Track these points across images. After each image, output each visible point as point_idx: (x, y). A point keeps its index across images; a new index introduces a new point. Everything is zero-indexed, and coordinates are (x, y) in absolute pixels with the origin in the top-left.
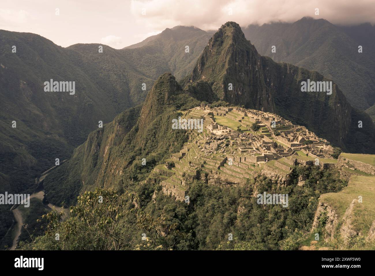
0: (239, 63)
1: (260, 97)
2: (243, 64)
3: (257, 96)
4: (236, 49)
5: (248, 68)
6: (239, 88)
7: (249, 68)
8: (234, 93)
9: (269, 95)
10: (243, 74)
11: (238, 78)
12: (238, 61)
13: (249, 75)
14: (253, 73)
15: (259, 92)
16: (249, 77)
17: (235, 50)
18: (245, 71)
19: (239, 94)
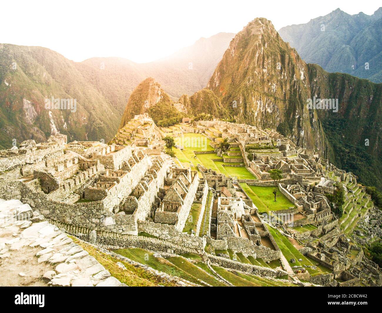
0: (268, 70)
1: (299, 118)
2: (275, 71)
3: (294, 115)
4: (264, 51)
5: (282, 78)
6: (269, 104)
7: (284, 77)
8: (260, 110)
9: (313, 115)
10: (274, 85)
11: (266, 89)
12: (266, 68)
13: (284, 86)
14: (290, 84)
15: (298, 109)
16: (283, 90)
17: (262, 53)
18: (278, 81)
19: (268, 112)
